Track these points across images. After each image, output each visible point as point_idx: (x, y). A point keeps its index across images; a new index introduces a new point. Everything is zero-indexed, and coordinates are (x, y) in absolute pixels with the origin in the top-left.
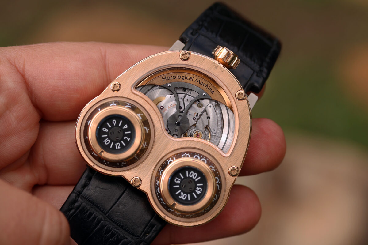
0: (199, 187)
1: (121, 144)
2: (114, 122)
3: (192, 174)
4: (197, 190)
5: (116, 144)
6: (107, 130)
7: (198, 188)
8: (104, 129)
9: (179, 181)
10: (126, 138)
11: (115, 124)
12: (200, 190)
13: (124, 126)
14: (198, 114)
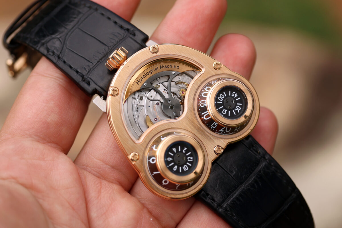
0: (231, 94)
1: (189, 156)
2: (169, 159)
3: (220, 98)
4: (234, 96)
5: (189, 160)
6: (176, 167)
7: (233, 96)
8: (175, 169)
9: (225, 110)
10: (184, 151)
11: (171, 159)
12: (234, 94)
13: (173, 151)
14: (164, 90)
